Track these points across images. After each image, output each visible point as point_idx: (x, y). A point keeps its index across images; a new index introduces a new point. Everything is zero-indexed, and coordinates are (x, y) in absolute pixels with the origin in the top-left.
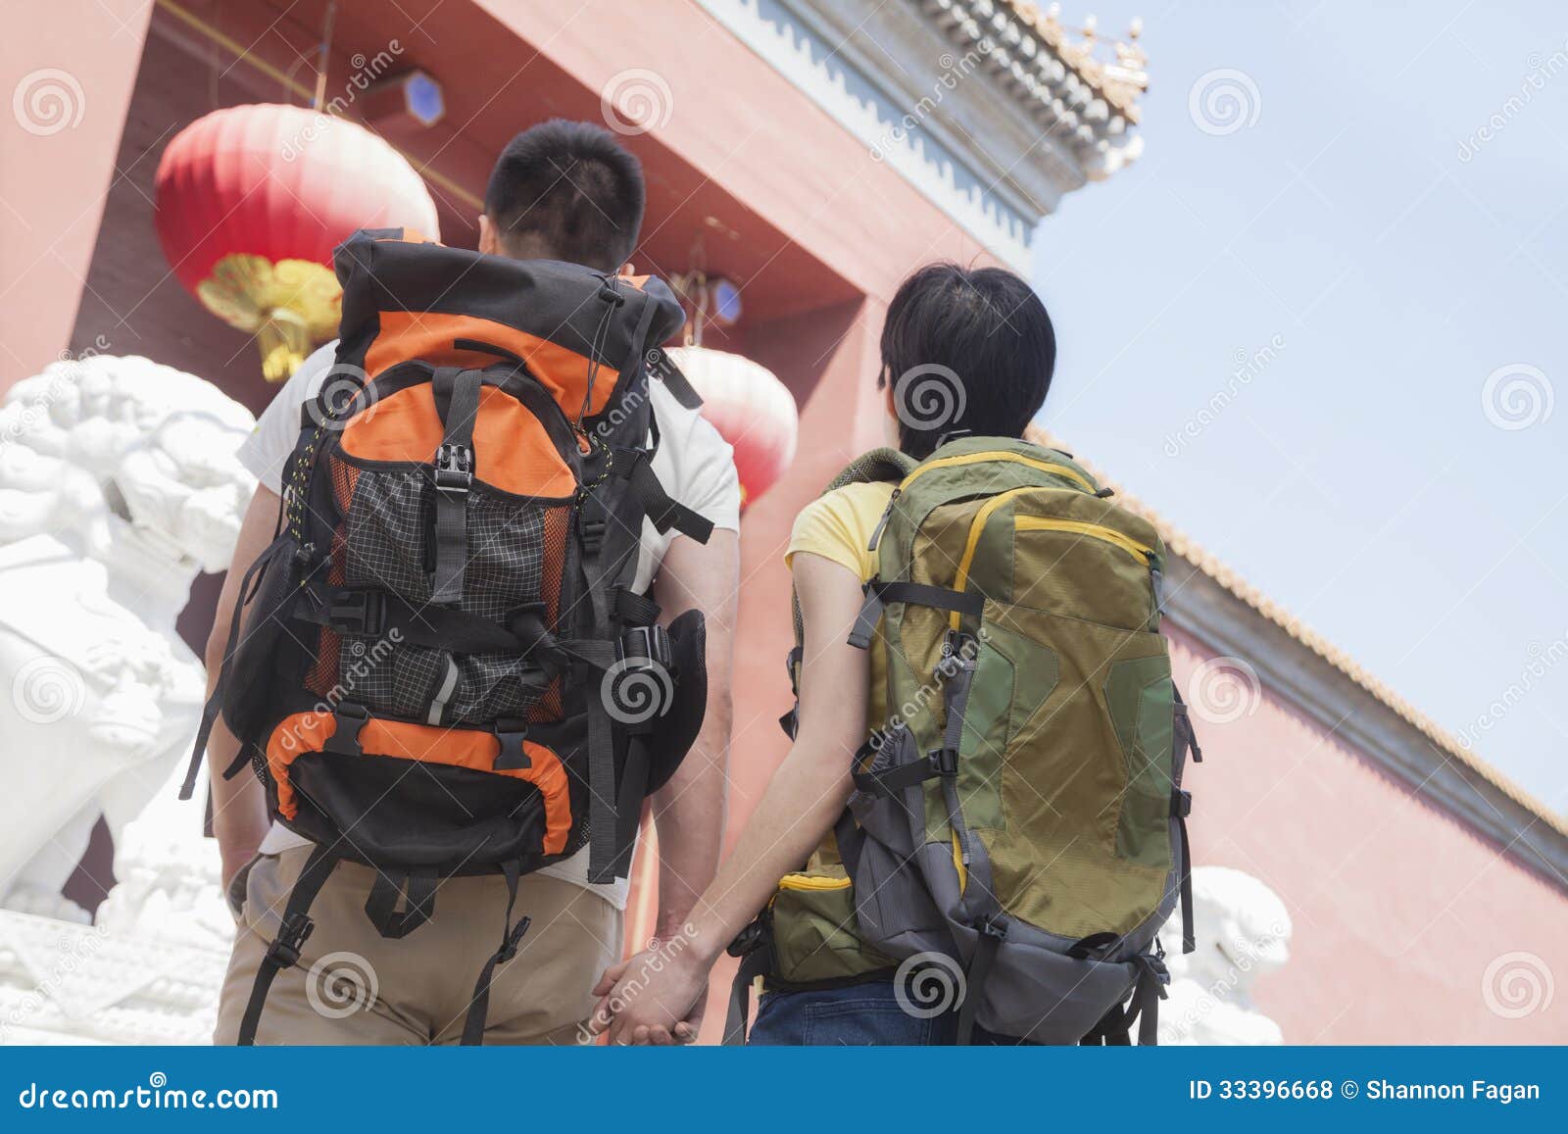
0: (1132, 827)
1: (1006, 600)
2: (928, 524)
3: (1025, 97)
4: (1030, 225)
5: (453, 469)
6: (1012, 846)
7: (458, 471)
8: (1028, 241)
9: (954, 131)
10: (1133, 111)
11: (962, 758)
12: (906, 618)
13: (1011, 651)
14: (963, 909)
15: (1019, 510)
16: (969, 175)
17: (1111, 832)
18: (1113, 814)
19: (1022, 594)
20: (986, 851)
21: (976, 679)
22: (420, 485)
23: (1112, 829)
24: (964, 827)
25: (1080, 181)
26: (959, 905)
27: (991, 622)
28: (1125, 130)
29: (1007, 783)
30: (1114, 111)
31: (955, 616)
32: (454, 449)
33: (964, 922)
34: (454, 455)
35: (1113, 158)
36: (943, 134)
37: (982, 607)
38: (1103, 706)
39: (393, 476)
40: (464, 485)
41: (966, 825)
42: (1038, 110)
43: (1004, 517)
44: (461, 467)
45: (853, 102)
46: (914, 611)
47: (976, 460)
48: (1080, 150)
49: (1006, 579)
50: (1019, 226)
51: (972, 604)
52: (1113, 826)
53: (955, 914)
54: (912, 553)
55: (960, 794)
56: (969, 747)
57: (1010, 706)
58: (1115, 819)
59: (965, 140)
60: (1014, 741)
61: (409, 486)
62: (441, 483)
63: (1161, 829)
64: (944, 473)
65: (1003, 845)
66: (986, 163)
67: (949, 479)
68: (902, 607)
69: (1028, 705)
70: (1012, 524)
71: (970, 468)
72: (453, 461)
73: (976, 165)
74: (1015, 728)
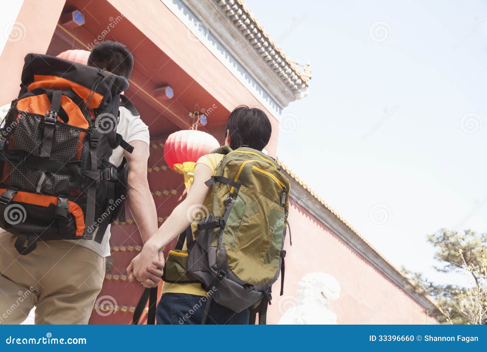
0: (270, 256)
1: (246, 186)
2: (230, 163)
3: (282, 76)
4: (281, 109)
5: (51, 117)
6: (236, 252)
7: (52, 118)
8: (280, 113)
9: (264, 83)
10: (307, 83)
11: (227, 225)
12: (219, 187)
13: (246, 200)
14: (216, 266)
15: (255, 165)
16: (267, 94)
17: (264, 256)
18: (265, 251)
19: (250, 186)
20: (226, 251)
21: (235, 205)
22: (39, 121)
23: (264, 255)
24: (221, 243)
25: (294, 99)
26: (215, 265)
27: (242, 191)
28: (305, 87)
29: (238, 235)
30: (303, 82)
31: (233, 188)
32: (52, 112)
33: (215, 269)
34: (51, 114)
35: (302, 94)
36: (261, 83)
37: (240, 187)
38: (267, 220)
39: (32, 117)
40: (54, 122)
41: (222, 243)
42: (285, 80)
43: (250, 165)
44: (53, 117)
45: (239, 73)
46: (222, 185)
47: (247, 153)
48: (294, 91)
49: (248, 182)
50: (278, 108)
51: (237, 186)
52: (264, 254)
53: (213, 267)
54: (224, 170)
55: (224, 234)
56: (229, 222)
57: (243, 215)
58: (265, 252)
59: (266, 85)
60: (243, 224)
61: (36, 120)
62: (47, 121)
63: (277, 258)
64: (237, 154)
65: (232, 250)
66: (271, 92)
67: (239, 155)
68: (219, 183)
69: (248, 216)
70: (252, 167)
71: (245, 154)
72: (51, 115)
73: (269, 92)
74: (244, 221)
